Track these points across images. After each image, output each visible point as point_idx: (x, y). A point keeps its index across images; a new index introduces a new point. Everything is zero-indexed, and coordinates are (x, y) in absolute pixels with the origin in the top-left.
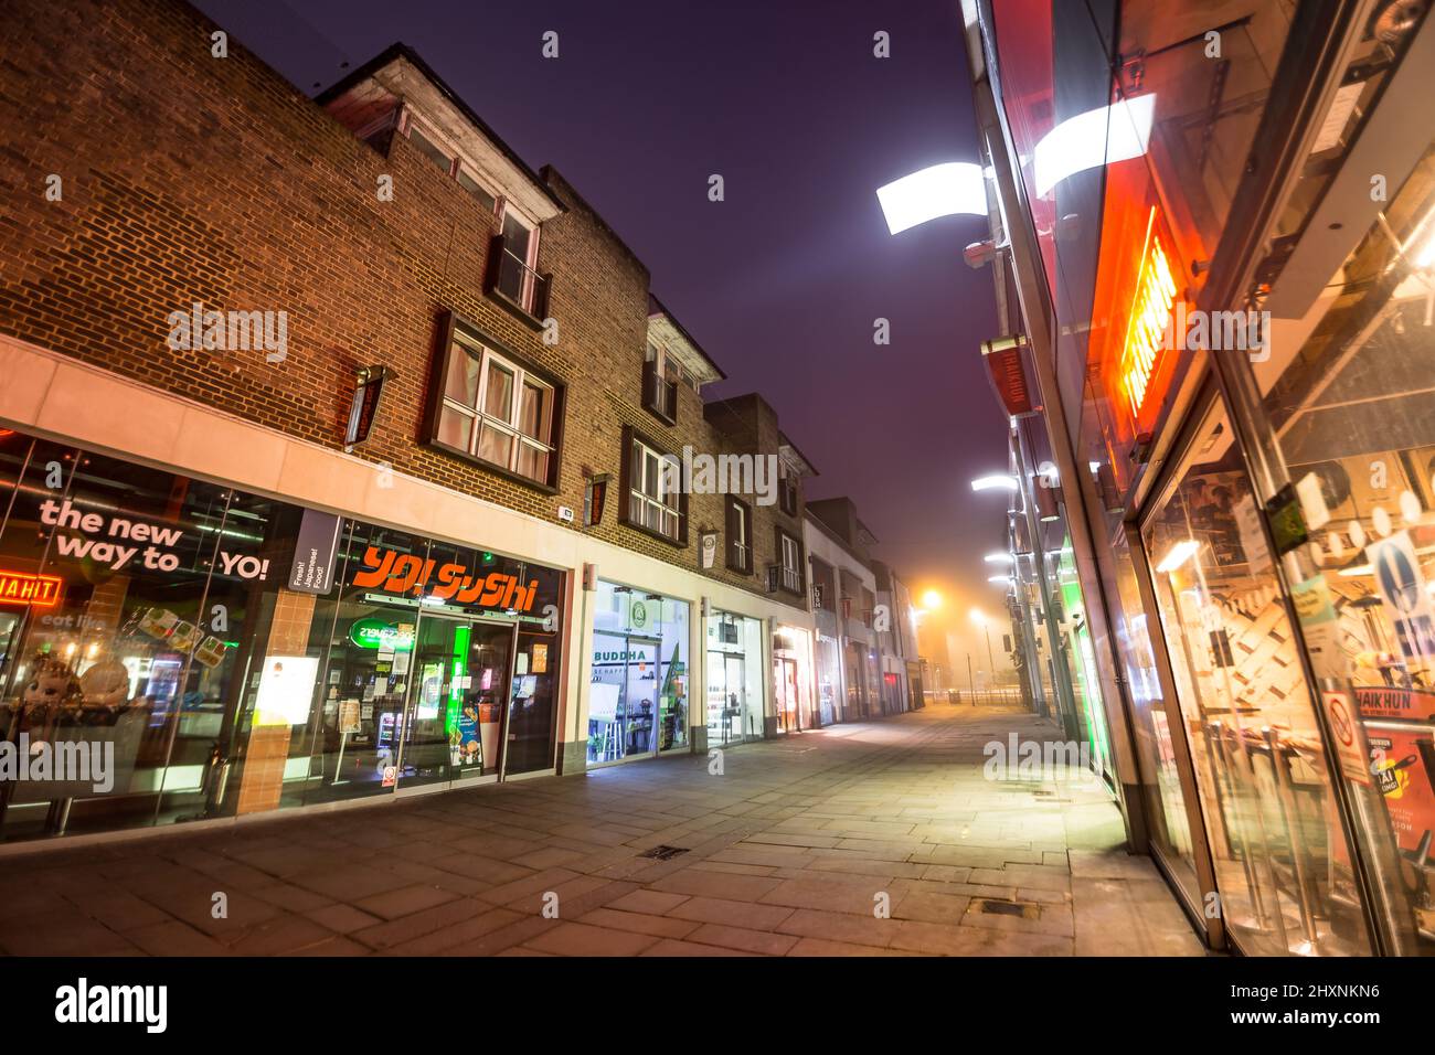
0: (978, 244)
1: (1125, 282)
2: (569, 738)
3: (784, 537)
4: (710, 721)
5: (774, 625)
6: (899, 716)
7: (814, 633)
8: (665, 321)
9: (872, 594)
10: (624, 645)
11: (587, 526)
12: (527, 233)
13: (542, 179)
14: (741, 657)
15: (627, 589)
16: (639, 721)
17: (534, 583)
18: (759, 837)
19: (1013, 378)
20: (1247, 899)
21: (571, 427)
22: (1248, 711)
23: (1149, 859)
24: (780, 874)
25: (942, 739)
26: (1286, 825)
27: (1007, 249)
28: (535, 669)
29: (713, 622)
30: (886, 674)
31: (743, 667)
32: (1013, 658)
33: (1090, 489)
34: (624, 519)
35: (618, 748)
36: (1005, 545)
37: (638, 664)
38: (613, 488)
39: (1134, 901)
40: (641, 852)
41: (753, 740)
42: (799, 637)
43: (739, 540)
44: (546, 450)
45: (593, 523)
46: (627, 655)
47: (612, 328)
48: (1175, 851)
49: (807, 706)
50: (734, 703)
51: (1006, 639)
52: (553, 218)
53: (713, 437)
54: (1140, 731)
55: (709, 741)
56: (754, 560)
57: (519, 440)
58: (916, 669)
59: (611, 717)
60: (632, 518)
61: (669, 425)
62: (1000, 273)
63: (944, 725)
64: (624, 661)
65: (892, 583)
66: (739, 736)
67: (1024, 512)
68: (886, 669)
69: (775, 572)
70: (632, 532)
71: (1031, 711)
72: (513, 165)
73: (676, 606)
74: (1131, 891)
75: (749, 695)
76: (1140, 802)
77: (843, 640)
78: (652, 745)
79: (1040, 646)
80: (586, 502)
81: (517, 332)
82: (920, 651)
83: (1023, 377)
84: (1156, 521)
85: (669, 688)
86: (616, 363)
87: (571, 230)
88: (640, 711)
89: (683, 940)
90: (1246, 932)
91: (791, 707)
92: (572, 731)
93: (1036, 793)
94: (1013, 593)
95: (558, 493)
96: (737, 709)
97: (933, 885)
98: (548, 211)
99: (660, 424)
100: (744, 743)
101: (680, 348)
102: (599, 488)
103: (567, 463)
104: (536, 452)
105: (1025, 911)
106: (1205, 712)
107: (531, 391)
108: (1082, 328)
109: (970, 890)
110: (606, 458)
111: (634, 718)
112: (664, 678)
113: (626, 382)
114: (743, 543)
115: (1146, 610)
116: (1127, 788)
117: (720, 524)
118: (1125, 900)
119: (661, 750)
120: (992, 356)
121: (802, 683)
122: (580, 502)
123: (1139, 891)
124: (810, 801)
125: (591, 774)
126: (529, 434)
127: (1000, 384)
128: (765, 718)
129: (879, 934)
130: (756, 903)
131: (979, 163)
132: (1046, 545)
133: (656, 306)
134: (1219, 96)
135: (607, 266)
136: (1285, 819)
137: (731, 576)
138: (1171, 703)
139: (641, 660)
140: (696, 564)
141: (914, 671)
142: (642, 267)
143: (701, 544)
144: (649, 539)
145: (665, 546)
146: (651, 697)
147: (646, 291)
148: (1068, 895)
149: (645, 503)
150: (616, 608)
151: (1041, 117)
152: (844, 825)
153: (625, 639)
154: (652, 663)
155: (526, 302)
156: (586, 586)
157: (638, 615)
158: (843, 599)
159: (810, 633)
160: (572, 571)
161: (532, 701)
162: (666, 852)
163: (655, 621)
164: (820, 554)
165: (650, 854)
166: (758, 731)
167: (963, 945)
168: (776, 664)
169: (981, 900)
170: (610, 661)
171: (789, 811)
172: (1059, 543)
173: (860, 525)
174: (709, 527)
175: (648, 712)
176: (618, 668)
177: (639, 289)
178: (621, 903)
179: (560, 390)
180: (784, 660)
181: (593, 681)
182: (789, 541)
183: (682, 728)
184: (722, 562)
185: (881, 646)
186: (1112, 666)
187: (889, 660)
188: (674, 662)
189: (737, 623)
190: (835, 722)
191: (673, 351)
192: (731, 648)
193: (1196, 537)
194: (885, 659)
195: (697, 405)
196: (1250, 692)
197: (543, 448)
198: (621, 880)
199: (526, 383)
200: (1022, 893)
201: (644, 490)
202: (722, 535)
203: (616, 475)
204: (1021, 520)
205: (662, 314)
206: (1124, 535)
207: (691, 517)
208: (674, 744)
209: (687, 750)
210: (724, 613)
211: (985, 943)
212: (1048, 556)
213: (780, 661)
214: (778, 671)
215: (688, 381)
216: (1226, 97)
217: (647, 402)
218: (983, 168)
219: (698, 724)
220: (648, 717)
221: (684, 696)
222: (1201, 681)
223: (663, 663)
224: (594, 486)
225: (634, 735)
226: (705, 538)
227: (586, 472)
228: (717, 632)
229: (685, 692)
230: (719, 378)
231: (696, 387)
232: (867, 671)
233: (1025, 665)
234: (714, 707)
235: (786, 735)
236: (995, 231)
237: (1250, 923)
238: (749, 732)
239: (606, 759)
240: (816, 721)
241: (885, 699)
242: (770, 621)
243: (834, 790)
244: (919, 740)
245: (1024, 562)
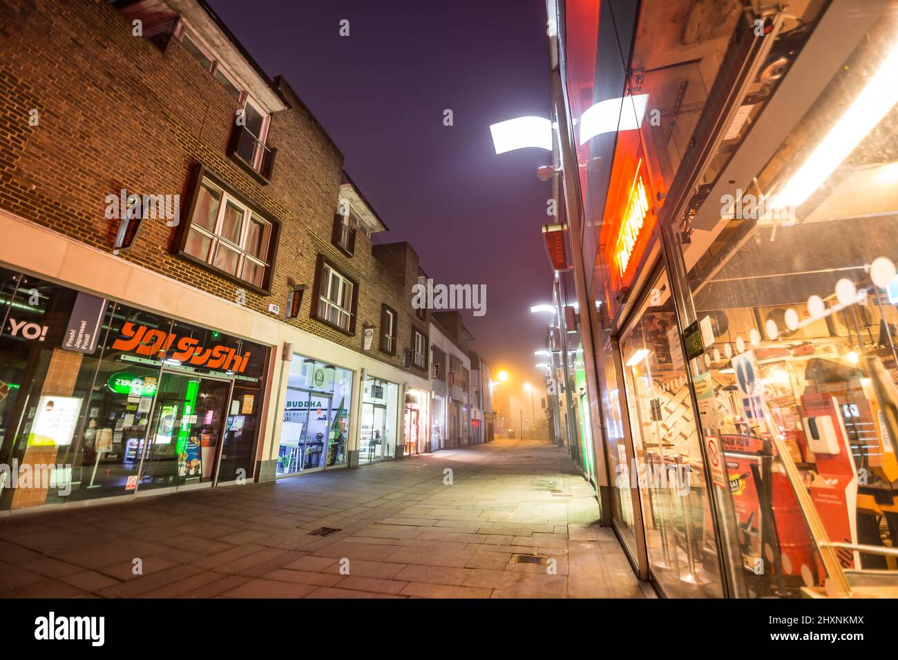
0: (545, 167)
1: (622, 200)
2: (265, 457)
3: (417, 333)
4: (361, 447)
5: (406, 388)
6: (480, 445)
7: (431, 393)
8: (351, 189)
9: (468, 371)
10: (308, 397)
11: (288, 318)
12: (261, 118)
13: (275, 84)
14: (384, 407)
15: (312, 361)
16: (314, 447)
17: (248, 354)
18: (388, 521)
19: (559, 248)
20: (661, 552)
21: (282, 252)
22: (668, 446)
23: (611, 529)
24: (398, 543)
25: (503, 459)
26: (683, 509)
27: (561, 171)
28: (244, 412)
29: (368, 384)
30: (473, 420)
31: (385, 414)
32: (546, 412)
33: (594, 316)
34: (314, 315)
35: (299, 464)
36: (546, 346)
37: (316, 410)
38: (308, 294)
39: (602, 553)
40: (310, 531)
41: (388, 459)
42: (421, 396)
43: (388, 333)
44: (263, 266)
45: (292, 316)
46: (309, 403)
47: (316, 190)
48: (625, 524)
49: (424, 439)
50: (377, 436)
51: (543, 401)
52: (281, 111)
53: (377, 267)
54: (611, 456)
55: (360, 460)
56: (397, 347)
57: (244, 257)
58: (491, 416)
59: (295, 444)
60: (320, 315)
61: (349, 256)
62: (556, 186)
63: (504, 451)
64: (307, 408)
65: (480, 365)
66: (379, 457)
67: (559, 327)
68: (473, 417)
69: (410, 354)
70: (319, 324)
71: (554, 443)
72: (255, 72)
73: (344, 373)
74: (600, 548)
75: (388, 431)
76: (609, 496)
77: (448, 398)
78: (321, 463)
79: (561, 405)
80: (289, 303)
81: (250, 185)
82: (494, 406)
83: (564, 248)
84: (628, 337)
85: (336, 426)
86: (317, 213)
87: (292, 122)
88: (316, 441)
89: (333, 587)
90: (659, 570)
91: (413, 439)
92: (267, 452)
93: (552, 491)
94: (549, 374)
95: (269, 294)
96: (379, 440)
97: (491, 547)
98: (277, 106)
99: (343, 256)
100: (382, 461)
101: (361, 207)
102: (299, 294)
103: (278, 276)
104: (256, 266)
105: (542, 561)
106: (646, 446)
107: (255, 225)
108: (598, 224)
109: (511, 549)
110: (304, 273)
111: (311, 445)
112: (333, 419)
113: (322, 227)
114: (391, 335)
115: (619, 387)
116: (602, 488)
117: (377, 322)
118: (597, 553)
119: (328, 466)
120: (548, 234)
121: (422, 424)
122: (285, 302)
123: (605, 547)
124: (420, 498)
125: (278, 481)
126: (251, 254)
127: (550, 251)
128: (396, 446)
129: (457, 578)
130: (382, 562)
131: (550, 119)
132: (569, 347)
133: (346, 179)
134: (680, 101)
135: (316, 148)
136: (683, 506)
137: (381, 355)
138: (628, 440)
139: (319, 407)
140: (359, 347)
141: (489, 419)
142: (339, 152)
143: (364, 335)
144: (330, 329)
145: (340, 334)
146: (323, 432)
147: (340, 168)
148: (566, 551)
149: (329, 305)
150: (304, 373)
151: (586, 98)
152: (440, 512)
153: (308, 393)
154: (326, 410)
155: (257, 164)
156: (284, 357)
157: (319, 378)
158: (450, 373)
159: (429, 393)
160: (275, 347)
161: (240, 433)
162: (326, 531)
163: (330, 383)
164: (439, 346)
165: (315, 533)
166: (392, 454)
167: (505, 582)
168: (406, 412)
169: (518, 555)
170: (297, 407)
171: (407, 504)
172: (575, 345)
173: (464, 329)
174: (370, 324)
175: (320, 441)
176: (303, 412)
177: (336, 166)
178: (292, 566)
179: (277, 227)
180: (411, 410)
181: (284, 421)
182: (420, 336)
183: (342, 452)
184: (377, 347)
185: (471, 403)
186: (599, 418)
187: (475, 412)
188: (340, 410)
189: (383, 385)
190: (440, 449)
191: (355, 209)
192: (378, 401)
193: (648, 347)
194: (472, 411)
195: (368, 245)
196: (670, 435)
197: (261, 264)
198: (295, 550)
199: (252, 219)
200: (541, 551)
201: (329, 297)
202: (378, 330)
203: (311, 286)
204: (556, 331)
205: (350, 184)
206: (610, 344)
207: (358, 317)
208: (337, 462)
209: (345, 466)
210: (375, 379)
211: (518, 581)
212: (569, 353)
213: (409, 410)
214: (407, 417)
215: (363, 230)
216: (684, 102)
217: (335, 240)
218: (552, 123)
219: (353, 449)
220: (321, 444)
221: (345, 431)
222: (645, 428)
223: (333, 410)
224: (295, 291)
225: (310, 456)
226: (366, 330)
227: (290, 282)
228: (370, 390)
229: (346, 429)
230: (384, 229)
231: (369, 234)
232: (461, 418)
233: (552, 416)
234: (364, 439)
235: (409, 457)
236: (556, 160)
237: (662, 565)
238: (386, 454)
239: (290, 472)
240: (428, 448)
241: (471, 435)
242: (404, 385)
243: (436, 490)
244: (489, 460)
245: (556, 356)
